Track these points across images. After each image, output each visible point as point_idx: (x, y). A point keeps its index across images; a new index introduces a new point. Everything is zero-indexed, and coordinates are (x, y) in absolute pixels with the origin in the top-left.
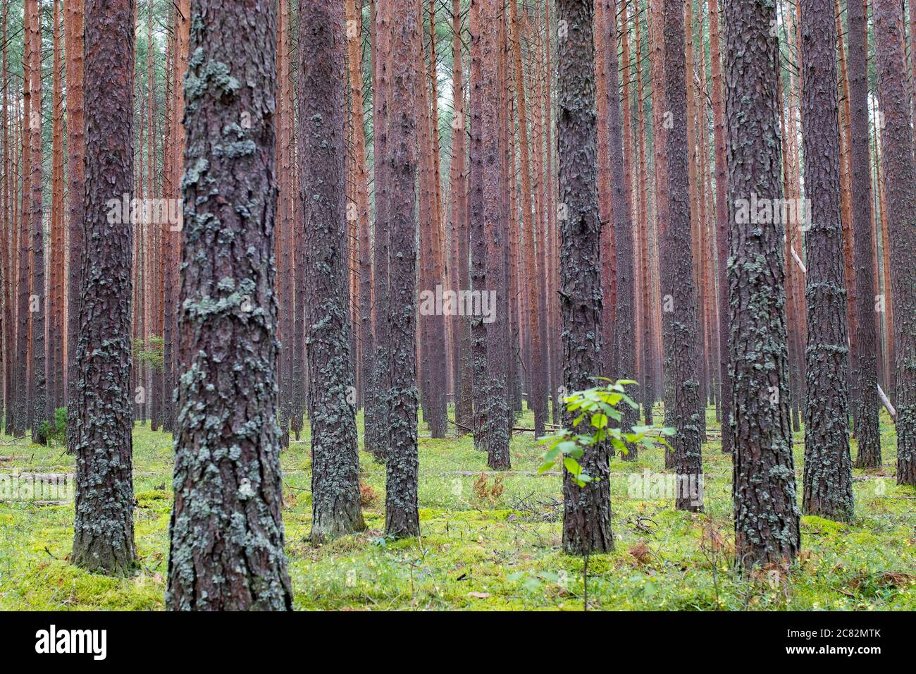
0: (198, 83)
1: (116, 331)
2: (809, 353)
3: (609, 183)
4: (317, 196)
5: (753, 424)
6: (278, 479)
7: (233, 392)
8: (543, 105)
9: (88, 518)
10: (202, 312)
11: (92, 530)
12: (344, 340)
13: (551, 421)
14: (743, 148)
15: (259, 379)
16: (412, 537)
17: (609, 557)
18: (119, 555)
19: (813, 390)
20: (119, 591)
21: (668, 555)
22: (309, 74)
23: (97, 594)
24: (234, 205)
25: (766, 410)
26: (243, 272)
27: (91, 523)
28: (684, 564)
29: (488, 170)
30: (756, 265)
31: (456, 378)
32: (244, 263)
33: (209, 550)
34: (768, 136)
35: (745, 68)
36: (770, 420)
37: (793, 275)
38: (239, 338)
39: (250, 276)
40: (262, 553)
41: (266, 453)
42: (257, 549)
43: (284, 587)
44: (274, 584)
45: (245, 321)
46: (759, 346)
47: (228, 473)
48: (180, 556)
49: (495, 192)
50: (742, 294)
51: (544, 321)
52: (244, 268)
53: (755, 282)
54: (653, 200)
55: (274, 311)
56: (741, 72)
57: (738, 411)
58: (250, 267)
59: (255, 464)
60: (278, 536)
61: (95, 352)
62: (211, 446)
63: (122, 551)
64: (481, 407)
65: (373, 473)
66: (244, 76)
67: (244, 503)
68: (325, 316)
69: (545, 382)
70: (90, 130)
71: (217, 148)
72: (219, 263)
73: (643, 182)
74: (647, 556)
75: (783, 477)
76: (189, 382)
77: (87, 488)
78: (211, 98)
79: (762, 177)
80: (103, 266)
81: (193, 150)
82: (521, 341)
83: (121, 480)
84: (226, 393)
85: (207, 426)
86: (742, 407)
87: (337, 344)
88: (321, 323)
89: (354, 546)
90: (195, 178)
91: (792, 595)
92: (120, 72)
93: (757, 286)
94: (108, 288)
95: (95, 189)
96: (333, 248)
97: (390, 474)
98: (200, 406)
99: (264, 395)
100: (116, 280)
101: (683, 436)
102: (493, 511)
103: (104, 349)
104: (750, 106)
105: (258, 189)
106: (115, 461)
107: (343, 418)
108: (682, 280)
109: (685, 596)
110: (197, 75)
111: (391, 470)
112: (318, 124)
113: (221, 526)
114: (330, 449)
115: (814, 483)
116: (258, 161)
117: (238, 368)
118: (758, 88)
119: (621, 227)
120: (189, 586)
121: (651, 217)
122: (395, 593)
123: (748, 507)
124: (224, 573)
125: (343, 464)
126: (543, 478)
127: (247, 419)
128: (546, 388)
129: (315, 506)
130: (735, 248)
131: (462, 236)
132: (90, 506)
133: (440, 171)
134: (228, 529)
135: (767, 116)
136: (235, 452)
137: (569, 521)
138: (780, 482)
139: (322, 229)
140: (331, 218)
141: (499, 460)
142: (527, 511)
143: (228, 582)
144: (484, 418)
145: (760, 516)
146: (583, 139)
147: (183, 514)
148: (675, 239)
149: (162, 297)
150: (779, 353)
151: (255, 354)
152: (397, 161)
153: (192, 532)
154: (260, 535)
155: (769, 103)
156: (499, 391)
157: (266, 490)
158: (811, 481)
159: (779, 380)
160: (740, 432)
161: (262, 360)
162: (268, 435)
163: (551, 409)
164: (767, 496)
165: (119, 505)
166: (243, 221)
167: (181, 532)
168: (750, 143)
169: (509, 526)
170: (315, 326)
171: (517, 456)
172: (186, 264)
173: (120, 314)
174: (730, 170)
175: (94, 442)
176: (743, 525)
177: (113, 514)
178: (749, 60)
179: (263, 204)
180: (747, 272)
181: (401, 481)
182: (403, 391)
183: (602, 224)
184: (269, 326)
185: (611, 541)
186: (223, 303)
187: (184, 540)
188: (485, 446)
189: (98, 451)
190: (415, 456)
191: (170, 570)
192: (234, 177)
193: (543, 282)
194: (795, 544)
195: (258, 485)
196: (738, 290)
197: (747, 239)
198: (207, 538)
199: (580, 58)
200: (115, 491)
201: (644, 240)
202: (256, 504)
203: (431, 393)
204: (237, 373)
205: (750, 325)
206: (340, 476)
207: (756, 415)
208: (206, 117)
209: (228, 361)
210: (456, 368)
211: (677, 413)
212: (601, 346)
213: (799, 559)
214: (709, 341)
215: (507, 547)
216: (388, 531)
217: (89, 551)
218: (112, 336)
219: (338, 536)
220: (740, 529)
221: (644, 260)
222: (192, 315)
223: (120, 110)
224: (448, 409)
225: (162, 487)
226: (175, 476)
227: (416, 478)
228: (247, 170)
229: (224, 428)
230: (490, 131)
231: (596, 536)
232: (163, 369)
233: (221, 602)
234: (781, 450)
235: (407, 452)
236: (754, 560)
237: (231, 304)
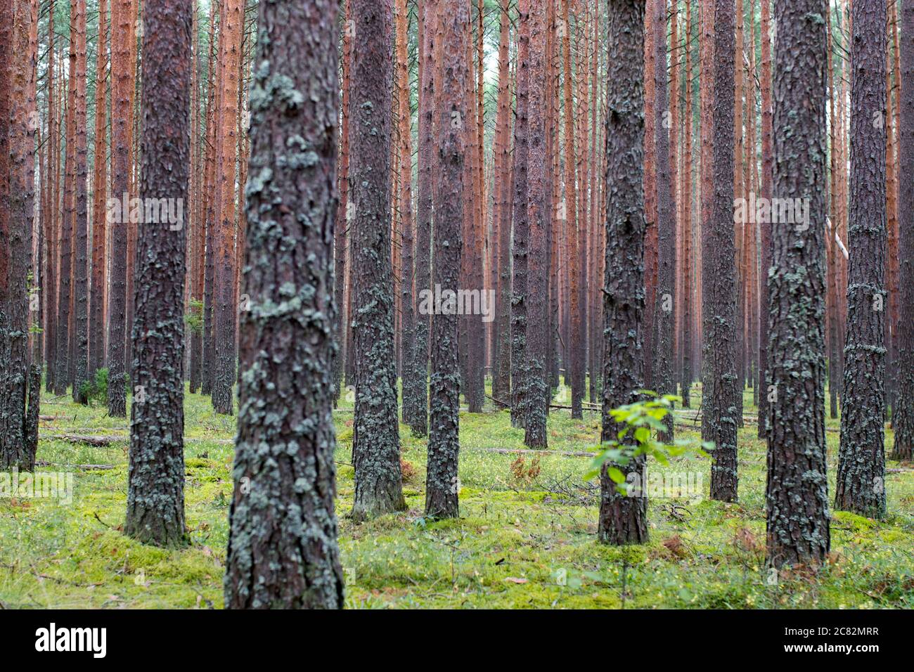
0: (263, 95)
1: (170, 313)
2: (847, 352)
3: (654, 167)
4: (365, 183)
5: (788, 430)
6: (332, 474)
7: (292, 391)
8: (589, 82)
9: (141, 493)
10: (264, 314)
11: (144, 503)
12: (389, 324)
13: (588, 398)
14: (788, 162)
15: (317, 380)
16: (451, 519)
17: (643, 548)
18: (170, 528)
19: (850, 389)
20: (170, 563)
21: (701, 548)
22: (360, 62)
23: (149, 564)
24: (296, 214)
25: (801, 416)
26: (303, 278)
27: (143, 497)
28: (716, 557)
29: (533, 152)
30: (796, 277)
31: (494, 352)
32: (304, 269)
33: (266, 539)
34: (813, 151)
35: (793, 83)
36: (805, 427)
37: (837, 262)
38: (298, 340)
39: (310, 282)
40: (317, 543)
41: (322, 449)
42: (311, 539)
43: (336, 575)
44: (327, 572)
45: (304, 324)
46: (796, 355)
47: (286, 468)
48: (239, 543)
49: (539, 173)
50: (782, 303)
51: (584, 299)
52: (305, 274)
53: (795, 292)
54: (697, 180)
55: (331, 315)
56: (789, 87)
57: (774, 417)
58: (310, 273)
59: (312, 459)
60: (331, 527)
61: (150, 333)
62: (270, 441)
63: (173, 524)
64: (519, 385)
65: (411, 447)
66: (308, 90)
67: (300, 497)
68: (371, 301)
69: (583, 359)
70: (148, 117)
71: (281, 159)
72: (281, 269)
73: (688, 164)
74: (681, 548)
75: (816, 481)
76: (250, 380)
77: (140, 463)
78: (276, 110)
79: (806, 190)
80: (159, 250)
81: (258, 160)
82: (560, 317)
83: (173, 456)
84: (286, 391)
85: (267, 422)
86: (778, 412)
87: (382, 328)
88: (367, 308)
89: (394, 525)
90: (259, 187)
91: (820, 595)
92: (177, 62)
93: (797, 297)
94: (163, 272)
95: (152, 175)
96: (380, 235)
97: (431, 456)
98: (261, 403)
99: (321, 395)
100: (172, 264)
101: (720, 428)
102: (530, 493)
103: (159, 330)
104: (797, 121)
105: (319, 199)
106: (168, 438)
107: (387, 401)
108: (724, 274)
109: (715, 592)
110: (263, 87)
111: (432, 453)
112: (368, 112)
113: (279, 516)
114: (373, 430)
115: (848, 480)
116: (319, 172)
117: (297, 368)
118: (805, 103)
119: (664, 212)
120: (247, 572)
121: (695, 197)
122: (436, 576)
123: (780, 509)
124: (280, 560)
125: (385, 445)
126: (579, 459)
127: (305, 417)
128: (584, 365)
129: (358, 484)
130: (777, 258)
131: (504, 213)
132: (143, 480)
133: (484, 145)
134: (285, 520)
135: (813, 131)
136: (293, 448)
137: (606, 512)
138: (813, 486)
139: (370, 215)
140: (379, 204)
141: (536, 439)
142: (563, 493)
143: (284, 569)
144: (522, 395)
145: (792, 518)
146: (631, 141)
147: (242, 503)
148: (719, 234)
149: (203, 261)
150: (816, 362)
151: (314, 356)
152: (446, 151)
153: (251, 521)
154: (315, 526)
155: (815, 118)
156: (537, 371)
157: (321, 484)
158: (844, 477)
159: (815, 388)
160: (775, 436)
161: (320, 362)
162: (324, 433)
163: (588, 386)
164: (799, 499)
165: (170, 480)
166: (304, 229)
167: (240, 521)
168: (796, 156)
169: (545, 508)
170: (361, 310)
171: (553, 435)
172: (249, 268)
173: (175, 297)
174: (774, 182)
175: (147, 419)
176: (774, 526)
177: (165, 488)
178: (797, 75)
179: (323, 214)
180: (787, 283)
181: (442, 464)
182: (446, 377)
183: (647, 225)
184: (327, 330)
185: (645, 532)
186: (284, 307)
187: (243, 528)
188: (521, 424)
189: (152, 428)
190: (457, 440)
191: (229, 555)
192: (297, 187)
193: (584, 260)
194: (824, 546)
195: (313, 480)
196: (778, 300)
197: (789, 251)
198: (265, 528)
199: (631, 61)
200: (167, 467)
201: (687, 221)
202: (311, 498)
203: (469, 367)
204: (296, 374)
205: (789, 334)
206: (382, 456)
207: (791, 421)
208: (271, 128)
209: (288, 362)
210: (494, 342)
211: (714, 405)
212: (642, 344)
213: (828, 561)
214: (749, 324)
215: (544, 531)
216: (428, 511)
217: (141, 523)
218: (166, 318)
219: (379, 514)
220: (772, 530)
221: (687, 241)
222: (254, 317)
223: (178, 98)
224: (486, 382)
225: (205, 456)
226: (235, 467)
227: (456, 462)
228: (309, 180)
229: (283, 425)
230: (536, 113)
231: (631, 527)
232: (203, 333)
233: (277, 588)
234: (814, 456)
235: (448, 436)
236: (784, 559)
237: (291, 308)
